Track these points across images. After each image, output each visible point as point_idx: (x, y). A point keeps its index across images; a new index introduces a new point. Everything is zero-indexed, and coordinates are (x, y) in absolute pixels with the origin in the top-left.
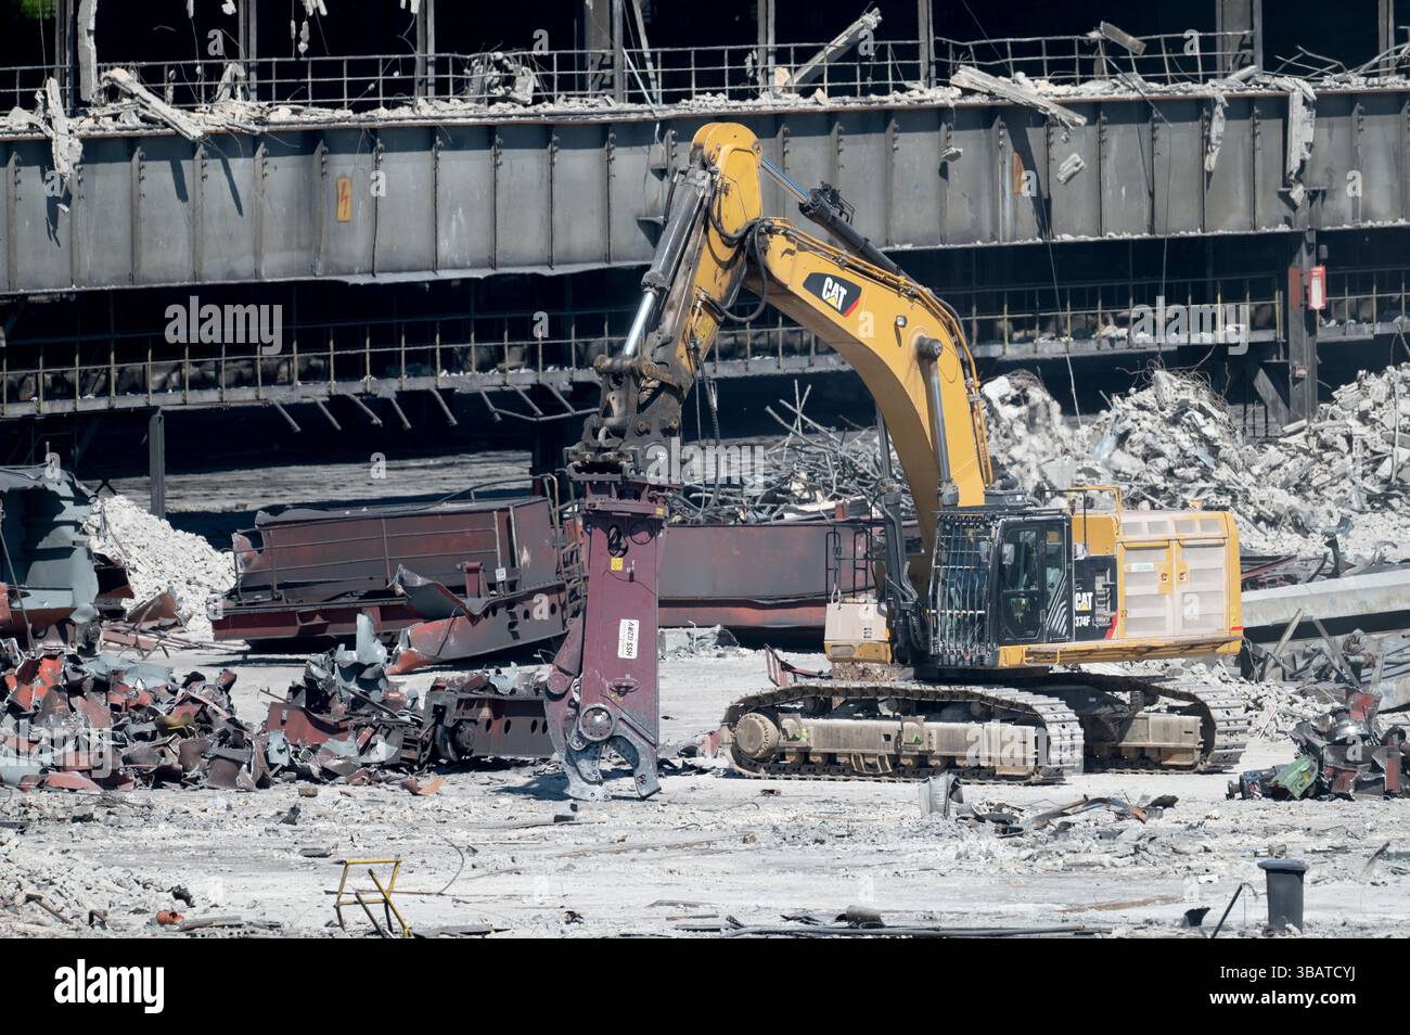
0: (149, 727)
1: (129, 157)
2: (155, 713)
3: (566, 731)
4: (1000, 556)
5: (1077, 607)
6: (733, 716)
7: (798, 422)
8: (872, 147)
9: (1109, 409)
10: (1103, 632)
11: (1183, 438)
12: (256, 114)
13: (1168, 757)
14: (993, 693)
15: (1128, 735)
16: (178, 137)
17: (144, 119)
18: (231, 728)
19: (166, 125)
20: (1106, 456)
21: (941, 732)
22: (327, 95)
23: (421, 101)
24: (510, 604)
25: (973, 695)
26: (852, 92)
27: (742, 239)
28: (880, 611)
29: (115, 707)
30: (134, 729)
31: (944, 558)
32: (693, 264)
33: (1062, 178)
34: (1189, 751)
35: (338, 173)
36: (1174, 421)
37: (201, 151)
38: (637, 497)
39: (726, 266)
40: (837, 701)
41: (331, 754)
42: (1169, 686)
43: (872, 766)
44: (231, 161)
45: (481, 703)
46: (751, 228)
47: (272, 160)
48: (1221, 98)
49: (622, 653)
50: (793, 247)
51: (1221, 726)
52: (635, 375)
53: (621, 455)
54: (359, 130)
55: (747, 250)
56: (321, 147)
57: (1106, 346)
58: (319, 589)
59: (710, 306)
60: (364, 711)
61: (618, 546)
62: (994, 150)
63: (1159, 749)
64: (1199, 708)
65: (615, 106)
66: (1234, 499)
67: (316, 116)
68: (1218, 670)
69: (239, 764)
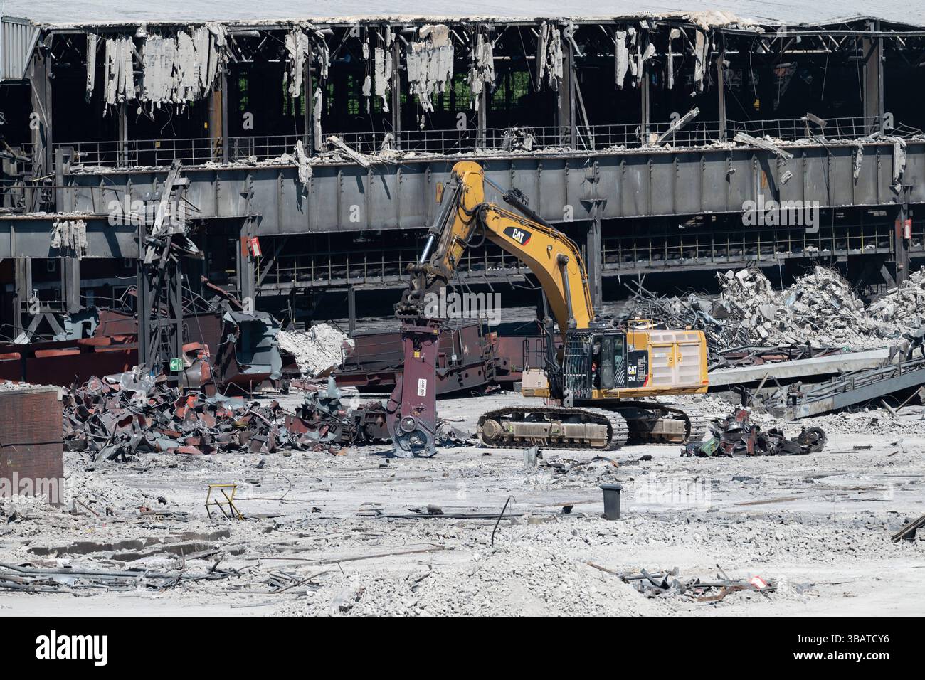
0: (229, 426)
1: (336, 175)
2: (233, 420)
3: (395, 427)
4: (592, 351)
5: (629, 373)
6: (482, 420)
7: (639, 290)
8: (693, 168)
9: (796, 283)
10: (642, 384)
11: (826, 296)
12: (398, 155)
13: (672, 438)
14: (589, 410)
15: (655, 429)
16: (359, 165)
17: (344, 158)
18: (264, 426)
19: (354, 161)
20: (791, 304)
21: (568, 427)
22: (434, 147)
23: (478, 149)
24: (459, 371)
25: (581, 411)
26: (686, 144)
27: (475, 212)
28: (545, 375)
29: (219, 418)
30: (223, 427)
31: (569, 351)
32: (452, 223)
33: (783, 181)
34: (680, 435)
35: (437, 181)
36: (822, 288)
37: (370, 172)
38: (425, 325)
39: (467, 224)
40: (527, 414)
41: (308, 438)
42: (671, 407)
43: (540, 443)
44: (385, 176)
45: (377, 415)
46: (478, 207)
47: (404, 175)
48: (861, 145)
49: (419, 394)
50: (498, 215)
51: (693, 424)
52: (424, 272)
53: (417, 307)
54: (446, 162)
55: (477, 217)
56: (428, 170)
57: (807, 255)
58: (377, 365)
59: (459, 242)
60: (328, 419)
61: (418, 347)
62: (752, 169)
63: (668, 435)
64: (684, 417)
65: (571, 151)
66: (849, 323)
67: (427, 156)
68: (717, 400)
69: (262, 442)
